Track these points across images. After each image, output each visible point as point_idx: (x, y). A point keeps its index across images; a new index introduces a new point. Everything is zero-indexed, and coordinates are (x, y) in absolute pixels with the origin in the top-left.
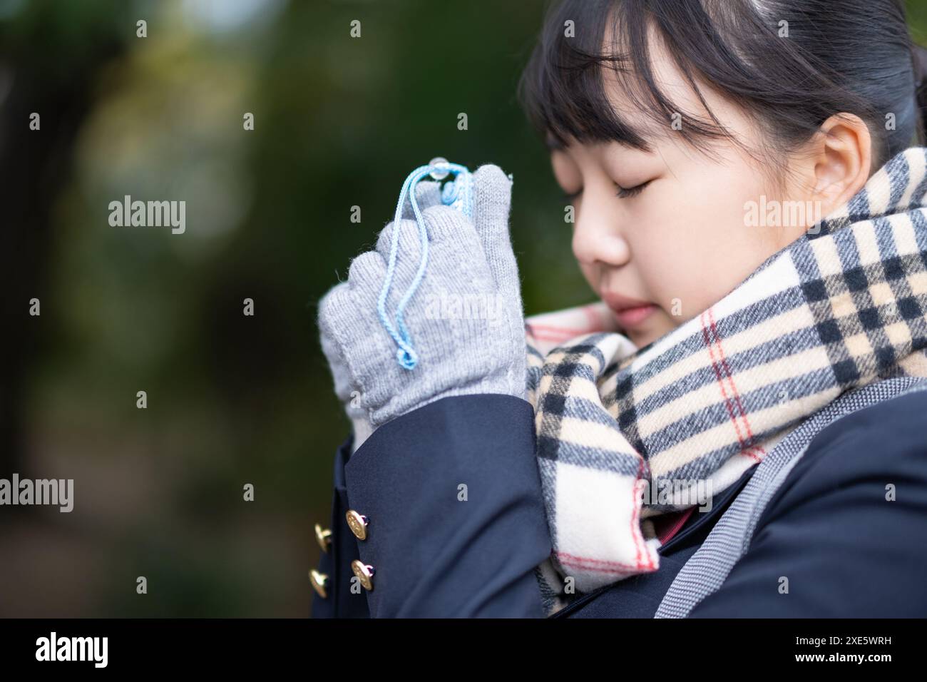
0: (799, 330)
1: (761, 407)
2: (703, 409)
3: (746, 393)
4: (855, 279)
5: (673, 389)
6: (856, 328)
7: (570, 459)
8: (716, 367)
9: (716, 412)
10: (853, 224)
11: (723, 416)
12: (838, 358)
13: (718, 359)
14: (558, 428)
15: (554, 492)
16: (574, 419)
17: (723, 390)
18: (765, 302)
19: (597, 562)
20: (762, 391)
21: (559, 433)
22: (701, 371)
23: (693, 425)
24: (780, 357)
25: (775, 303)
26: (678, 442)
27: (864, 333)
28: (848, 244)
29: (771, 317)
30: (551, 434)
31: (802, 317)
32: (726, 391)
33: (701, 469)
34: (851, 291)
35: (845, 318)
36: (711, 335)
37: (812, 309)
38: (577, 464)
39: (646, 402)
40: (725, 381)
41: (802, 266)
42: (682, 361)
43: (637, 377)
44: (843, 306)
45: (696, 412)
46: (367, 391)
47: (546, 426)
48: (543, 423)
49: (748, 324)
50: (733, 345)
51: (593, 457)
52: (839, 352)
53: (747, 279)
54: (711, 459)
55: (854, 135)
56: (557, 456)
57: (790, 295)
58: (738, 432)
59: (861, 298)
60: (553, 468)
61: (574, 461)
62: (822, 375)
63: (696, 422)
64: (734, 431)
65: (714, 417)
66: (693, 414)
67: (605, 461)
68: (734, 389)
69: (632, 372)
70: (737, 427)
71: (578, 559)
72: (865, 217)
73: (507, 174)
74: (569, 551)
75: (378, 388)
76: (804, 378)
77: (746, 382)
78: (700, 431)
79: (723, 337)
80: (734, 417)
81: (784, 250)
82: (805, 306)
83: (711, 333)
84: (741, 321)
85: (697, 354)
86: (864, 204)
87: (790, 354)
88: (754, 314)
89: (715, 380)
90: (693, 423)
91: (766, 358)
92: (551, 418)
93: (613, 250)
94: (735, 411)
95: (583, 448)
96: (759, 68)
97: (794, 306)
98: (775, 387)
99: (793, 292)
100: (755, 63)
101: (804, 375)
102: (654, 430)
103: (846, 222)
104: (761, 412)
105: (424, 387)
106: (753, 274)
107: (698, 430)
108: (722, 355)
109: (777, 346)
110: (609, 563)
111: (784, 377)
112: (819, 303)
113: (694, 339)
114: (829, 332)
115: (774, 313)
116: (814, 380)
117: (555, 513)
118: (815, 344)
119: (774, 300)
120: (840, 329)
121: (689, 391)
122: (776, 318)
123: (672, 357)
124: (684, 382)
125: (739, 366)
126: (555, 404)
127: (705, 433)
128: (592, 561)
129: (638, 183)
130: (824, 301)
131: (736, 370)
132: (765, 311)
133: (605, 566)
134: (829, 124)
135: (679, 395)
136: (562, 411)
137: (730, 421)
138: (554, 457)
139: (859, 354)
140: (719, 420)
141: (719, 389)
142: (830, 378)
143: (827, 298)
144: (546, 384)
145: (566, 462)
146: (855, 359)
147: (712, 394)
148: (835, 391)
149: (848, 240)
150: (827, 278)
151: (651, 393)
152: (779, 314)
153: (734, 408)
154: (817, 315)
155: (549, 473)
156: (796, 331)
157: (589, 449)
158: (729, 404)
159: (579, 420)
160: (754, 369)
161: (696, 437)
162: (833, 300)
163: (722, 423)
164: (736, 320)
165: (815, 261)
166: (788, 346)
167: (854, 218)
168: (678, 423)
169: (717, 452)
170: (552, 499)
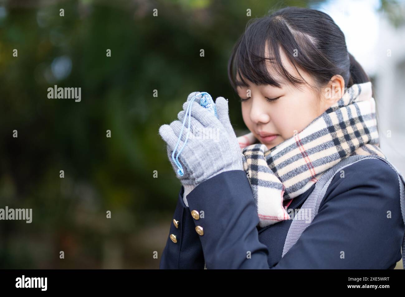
0: (328, 141)
1: (318, 165)
2: (300, 167)
3: (313, 161)
4: (342, 125)
5: (288, 161)
6: (344, 140)
7: (262, 185)
8: (303, 154)
9: (304, 167)
10: (340, 109)
11: (307, 168)
12: (340, 150)
13: (303, 151)
14: (257, 175)
15: (257, 195)
16: (262, 172)
17: (306, 161)
18: (316, 133)
19: (271, 217)
20: (318, 161)
21: (258, 177)
22: (298, 155)
23: (297, 172)
24: (323, 150)
25: (320, 133)
26: (292, 177)
27: (346, 142)
28: (340, 114)
29: (319, 137)
30: (255, 177)
31: (328, 138)
32: (307, 161)
33: (300, 185)
34: (342, 129)
35: (340, 137)
36: (299, 144)
37: (331, 135)
38: (264, 186)
39: (279, 165)
40: (306, 158)
41: (327, 122)
42: (290, 152)
43: (274, 158)
44: (340, 134)
45: (298, 168)
46: (195, 172)
47: (253, 175)
48: (252, 174)
49: (311, 140)
50: (307, 147)
51: (269, 184)
52: (340, 148)
53: (308, 126)
54: (303, 182)
55: (340, 82)
56: (258, 184)
57: (324, 131)
58: (312, 173)
59: (344, 131)
60: (257, 188)
61: (263, 185)
62: (335, 155)
63: (298, 171)
64: (310, 173)
65: (303, 169)
66: (297, 168)
67: (273, 185)
68: (309, 160)
69: (272, 156)
70: (311, 172)
71: (265, 216)
72: (343, 106)
73: (226, 99)
74: (262, 214)
75: (199, 171)
76: (331, 156)
77: (313, 158)
78: (299, 173)
79: (303, 144)
80: (310, 169)
81: (320, 117)
82: (329, 134)
83: (299, 143)
84: (309, 139)
85: (295, 150)
86: (343, 102)
87: (326, 149)
88: (313, 137)
89: (303, 157)
90: (297, 171)
91: (319, 150)
92: (254, 172)
93: (264, 118)
94: (310, 167)
95: (266, 181)
96: (314, 61)
97: (326, 134)
98: (322, 159)
99: (325, 130)
100: (313, 60)
101: (330, 155)
102: (284, 174)
103: (338, 108)
104: (318, 167)
105: (214, 169)
106: (310, 125)
107: (298, 173)
108: (304, 150)
109: (322, 147)
110: (275, 217)
111: (324, 156)
112: (333, 133)
113: (293, 145)
114: (336, 142)
115: (320, 136)
116: (334, 157)
117: (257, 202)
118: (333, 146)
119: (319, 132)
120: (339, 141)
121: (294, 161)
122: (320, 138)
123: (286, 151)
124: (292, 158)
125: (310, 153)
126: (255, 168)
127: (301, 174)
128: (269, 217)
129: (276, 97)
130: (335, 132)
131: (309, 154)
132: (317, 136)
133: (273, 218)
134: (333, 79)
135: (291, 162)
136: (257, 170)
137: (309, 170)
138: (257, 184)
139: (345, 148)
140: (305, 170)
141: (304, 160)
142: (338, 156)
143: (335, 131)
144: (250, 161)
145: (261, 186)
146: (345, 150)
147: (302, 162)
148: (340, 160)
149: (340, 113)
150: (335, 125)
151: (281, 162)
152: (321, 136)
153: (310, 166)
154: (333, 137)
155: (255, 190)
156: (327, 142)
157: (268, 182)
158: (308, 165)
159: (264, 172)
160: (315, 153)
161: (298, 175)
162: (337, 132)
163: (306, 171)
164: (307, 139)
165: (331, 120)
166: (325, 146)
167: (340, 107)
168: (292, 171)
169: (305, 180)
170: (257, 197)
